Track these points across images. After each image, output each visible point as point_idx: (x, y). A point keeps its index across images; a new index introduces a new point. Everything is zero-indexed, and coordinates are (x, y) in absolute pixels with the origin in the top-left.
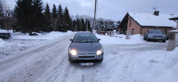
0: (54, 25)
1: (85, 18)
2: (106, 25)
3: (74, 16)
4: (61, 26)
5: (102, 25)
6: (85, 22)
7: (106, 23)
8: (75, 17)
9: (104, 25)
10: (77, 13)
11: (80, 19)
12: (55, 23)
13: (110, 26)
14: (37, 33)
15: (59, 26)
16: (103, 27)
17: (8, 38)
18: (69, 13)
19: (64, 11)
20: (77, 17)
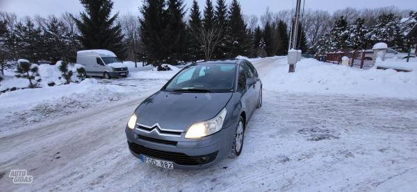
0: (207, 46)
1: (290, 17)
2: (358, 31)
3: (259, 17)
4: (222, 48)
5: (344, 30)
6: (288, 29)
7: (360, 22)
8: (262, 19)
9: (352, 32)
10: (268, 10)
11: (274, 25)
12: (210, 42)
13: (376, 32)
14: (169, 66)
15: (217, 47)
16: (346, 37)
17: (125, 76)
18: (241, 12)
19: (229, 10)
20: (265, 20)
